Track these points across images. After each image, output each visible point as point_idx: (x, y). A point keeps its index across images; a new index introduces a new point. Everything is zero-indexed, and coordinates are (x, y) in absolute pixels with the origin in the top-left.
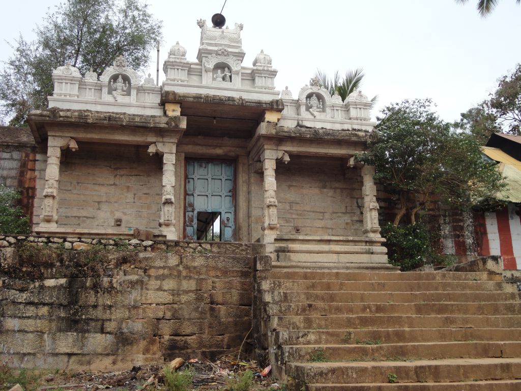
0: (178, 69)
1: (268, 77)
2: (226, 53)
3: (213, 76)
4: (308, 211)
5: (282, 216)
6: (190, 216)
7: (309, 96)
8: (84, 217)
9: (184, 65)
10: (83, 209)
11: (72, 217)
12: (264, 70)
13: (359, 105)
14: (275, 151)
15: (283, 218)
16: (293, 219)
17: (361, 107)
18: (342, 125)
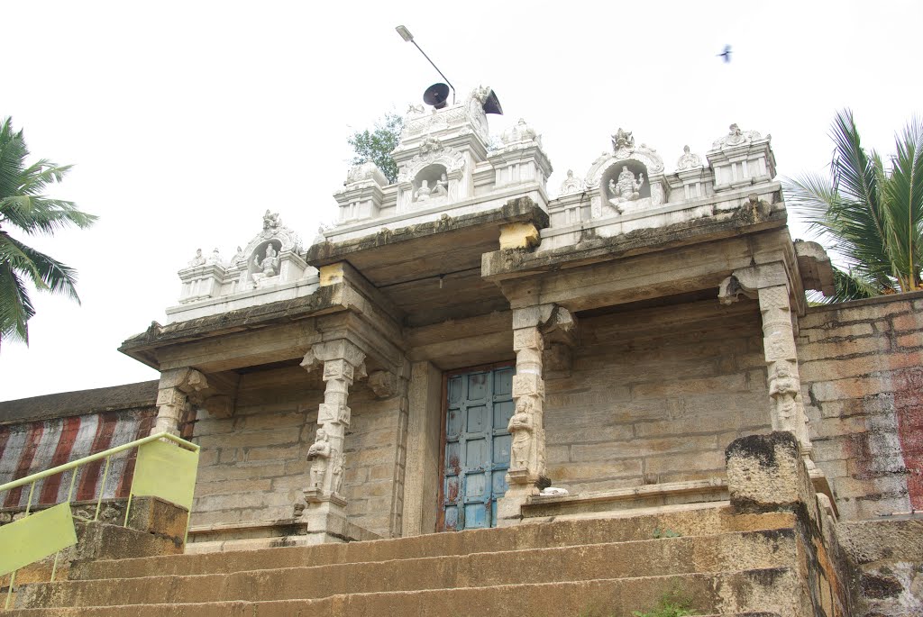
0: (354, 204)
1: (521, 164)
2: (436, 146)
3: (413, 195)
4: (679, 436)
5: (614, 456)
6: (454, 485)
7: (613, 174)
8: (250, 508)
9: (364, 193)
10: (249, 493)
11: (232, 510)
12: (507, 153)
13: (734, 156)
14: (536, 309)
15: (617, 459)
16: (642, 458)
17: (742, 158)
18: (688, 213)
